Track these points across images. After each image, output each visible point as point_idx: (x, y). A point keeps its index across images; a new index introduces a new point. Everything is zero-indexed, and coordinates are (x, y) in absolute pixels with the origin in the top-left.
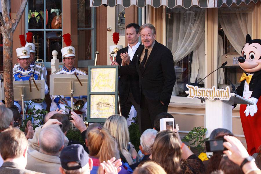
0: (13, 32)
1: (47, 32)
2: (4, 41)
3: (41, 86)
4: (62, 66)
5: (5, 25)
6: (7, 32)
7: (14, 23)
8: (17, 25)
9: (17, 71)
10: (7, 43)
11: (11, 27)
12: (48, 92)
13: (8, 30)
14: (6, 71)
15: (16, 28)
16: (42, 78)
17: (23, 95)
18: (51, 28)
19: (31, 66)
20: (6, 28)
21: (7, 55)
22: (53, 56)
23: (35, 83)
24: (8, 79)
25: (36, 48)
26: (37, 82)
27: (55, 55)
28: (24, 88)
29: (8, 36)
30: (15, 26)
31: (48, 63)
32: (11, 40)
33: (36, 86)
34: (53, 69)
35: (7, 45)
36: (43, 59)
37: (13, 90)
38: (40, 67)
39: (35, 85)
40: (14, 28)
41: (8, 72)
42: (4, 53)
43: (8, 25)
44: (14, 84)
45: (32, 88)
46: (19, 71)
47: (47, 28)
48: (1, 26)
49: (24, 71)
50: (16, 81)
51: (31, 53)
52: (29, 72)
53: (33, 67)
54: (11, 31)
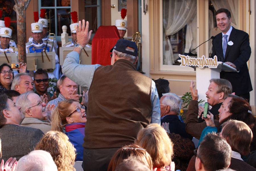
0: (25, 10)
1: (58, 9)
2: (18, 18)
3: (52, 58)
4: (71, 40)
5: (19, 4)
6: (20, 10)
7: (26, 2)
8: (29, 3)
9: (31, 45)
10: (20, 19)
11: (23, 6)
12: (59, 61)
13: (21, 8)
14: (20, 44)
15: (28, 6)
16: (54, 50)
17: (36, 66)
18: (61, 6)
19: (43, 39)
20: (19, 6)
21: (21, 30)
22: (63, 31)
23: (46, 54)
24: (22, 51)
25: (49, 23)
26: (49, 54)
27: (65, 30)
28: (37, 59)
29: (21, 13)
30: (27, 4)
31: (59, 37)
32: (24, 17)
33: (48, 58)
34: (63, 42)
35: (20, 21)
36: (55, 33)
37: (26, 61)
38: (52, 41)
39: (46, 56)
40: (26, 6)
41: (22, 45)
42: (18, 28)
43: (21, 3)
44: (27, 56)
45: (44, 59)
46: (33, 44)
47: (58, 6)
48: (15, 4)
49: (37, 44)
50: (31, 53)
51: (44, 28)
52: (42, 45)
53: (46, 41)
54: (23, 9)
